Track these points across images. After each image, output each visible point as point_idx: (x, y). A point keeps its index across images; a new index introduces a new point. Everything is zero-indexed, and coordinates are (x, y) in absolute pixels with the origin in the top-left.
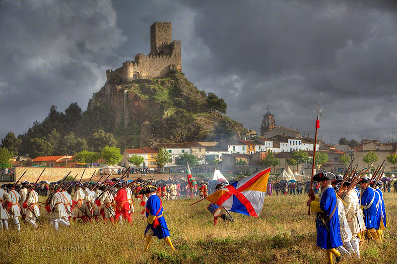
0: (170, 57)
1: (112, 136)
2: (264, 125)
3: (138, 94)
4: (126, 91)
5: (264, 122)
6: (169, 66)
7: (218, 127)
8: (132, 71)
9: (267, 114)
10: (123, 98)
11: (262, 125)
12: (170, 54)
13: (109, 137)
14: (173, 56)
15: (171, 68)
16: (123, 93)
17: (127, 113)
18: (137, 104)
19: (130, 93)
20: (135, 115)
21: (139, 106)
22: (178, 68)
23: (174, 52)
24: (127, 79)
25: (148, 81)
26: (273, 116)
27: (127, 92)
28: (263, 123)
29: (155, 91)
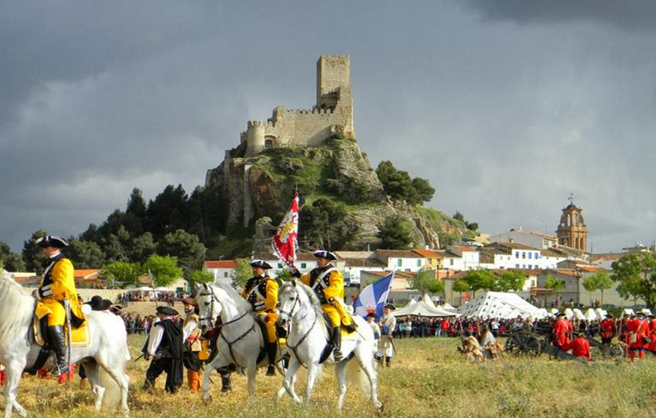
0: (332, 112)
1: (197, 239)
2: (563, 225)
3: (267, 172)
4: (247, 167)
5: (564, 220)
6: (330, 128)
7: (384, 228)
8: (264, 135)
9: (569, 207)
10: (243, 179)
11: (560, 226)
12: (332, 108)
13: (192, 241)
14: (336, 111)
15: (333, 130)
16: (243, 170)
17: (248, 202)
18: (263, 188)
19: (253, 171)
20: (260, 206)
21: (268, 192)
22: (346, 130)
23: (340, 104)
24: (253, 147)
25: (288, 152)
26: (579, 211)
27: (250, 169)
28: (561, 222)
29: (296, 167)
